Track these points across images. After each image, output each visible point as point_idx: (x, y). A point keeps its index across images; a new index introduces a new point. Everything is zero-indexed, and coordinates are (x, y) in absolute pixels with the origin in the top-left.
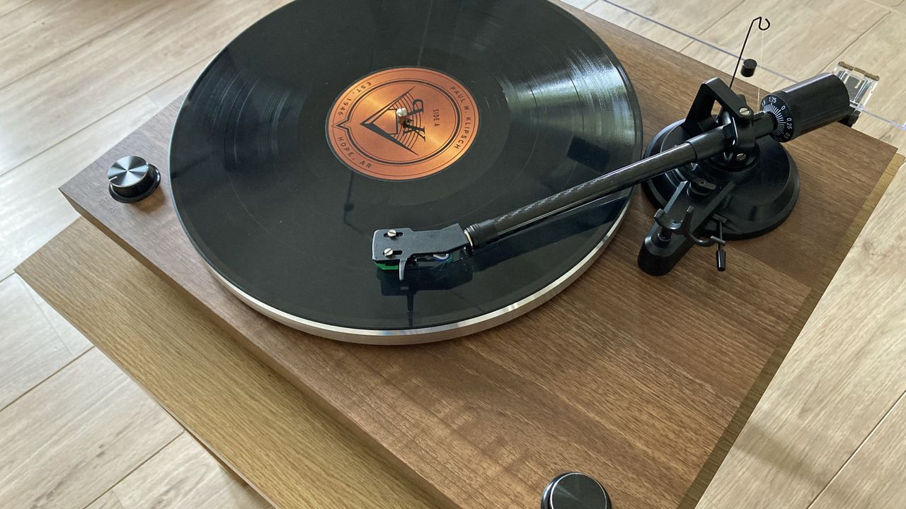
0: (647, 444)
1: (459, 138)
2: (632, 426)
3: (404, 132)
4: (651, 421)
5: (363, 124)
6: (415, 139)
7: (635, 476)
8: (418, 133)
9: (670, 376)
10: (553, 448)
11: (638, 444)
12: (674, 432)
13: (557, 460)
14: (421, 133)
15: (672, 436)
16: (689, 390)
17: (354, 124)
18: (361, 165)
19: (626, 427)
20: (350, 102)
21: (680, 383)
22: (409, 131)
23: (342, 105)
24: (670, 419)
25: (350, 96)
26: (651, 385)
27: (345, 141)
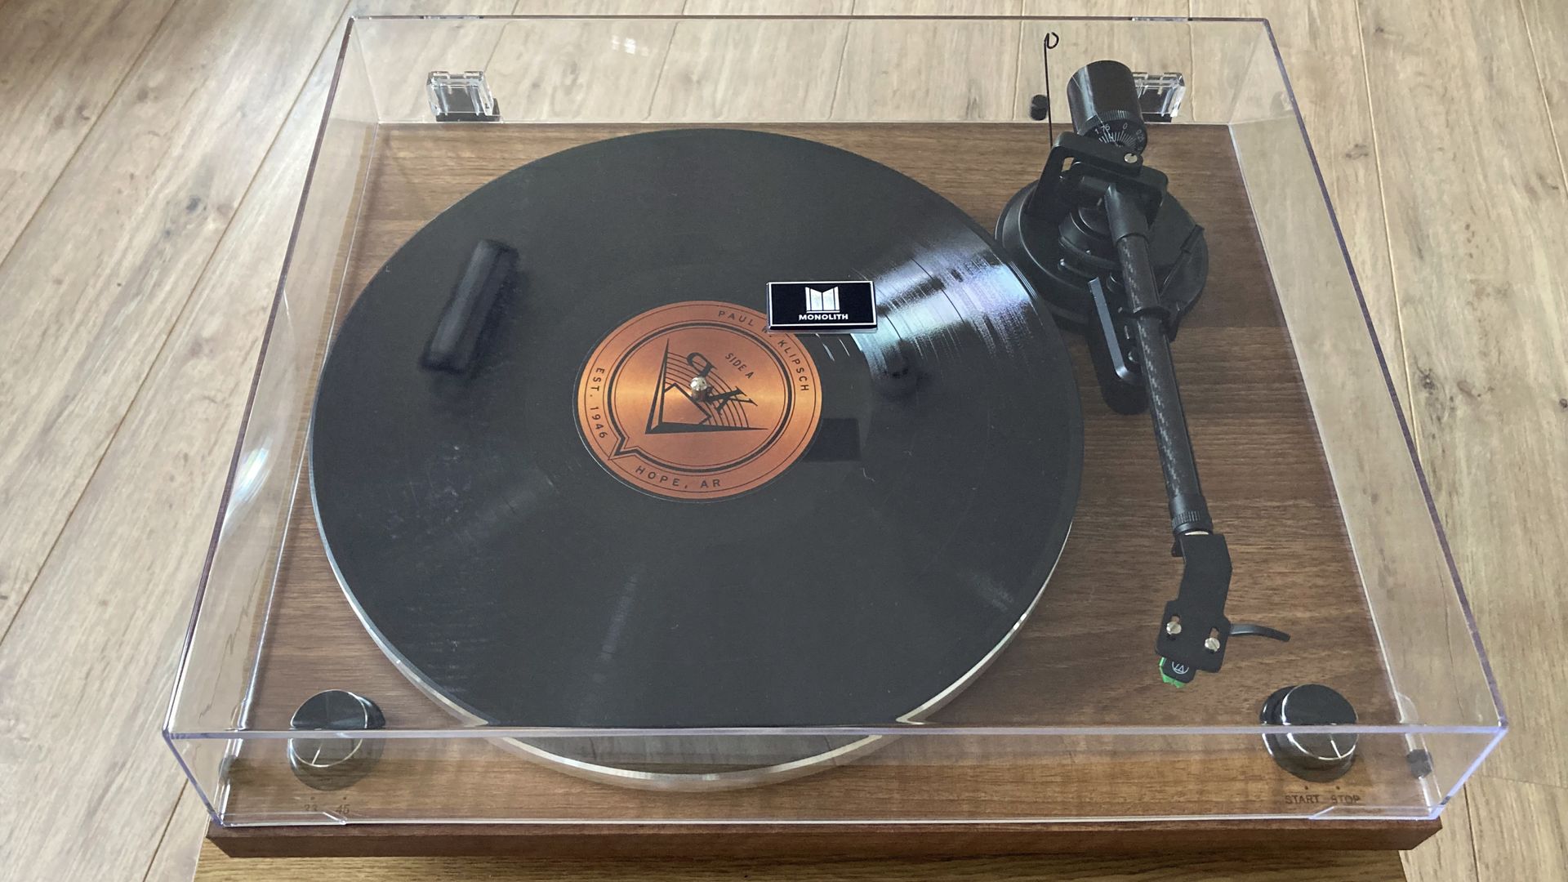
0: (1306, 608)
1: (796, 376)
2: (1276, 599)
3: (718, 410)
4: (1289, 580)
5: (649, 431)
6: (740, 411)
7: (1327, 653)
8: (737, 400)
9: (1260, 517)
10: (1228, 686)
11: (1299, 615)
12: (1319, 576)
13: (1244, 696)
14: (740, 396)
15: (1320, 582)
16: (1289, 519)
17: (637, 438)
18: (704, 489)
19: (1272, 606)
20: (600, 412)
21: (1276, 519)
22: (721, 406)
23: (594, 423)
24: (1301, 565)
25: (591, 403)
26: (1252, 540)
27: (648, 470)
